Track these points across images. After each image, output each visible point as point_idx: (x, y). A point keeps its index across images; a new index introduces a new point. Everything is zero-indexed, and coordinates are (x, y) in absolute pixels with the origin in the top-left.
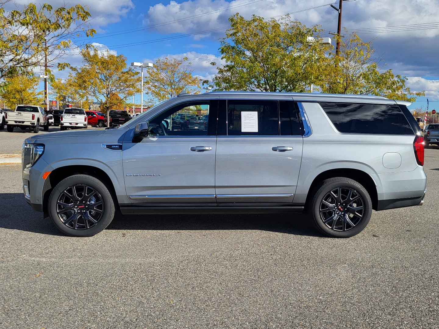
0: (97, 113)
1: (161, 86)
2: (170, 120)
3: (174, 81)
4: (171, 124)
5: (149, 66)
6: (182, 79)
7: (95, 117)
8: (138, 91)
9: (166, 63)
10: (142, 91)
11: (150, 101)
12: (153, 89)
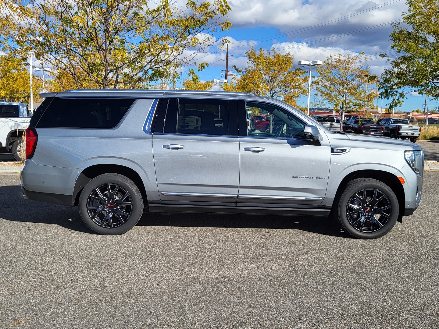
0: (266, 117)
1: (333, 86)
2: (340, 124)
3: (346, 80)
4: (341, 129)
5: (318, 63)
6: (356, 77)
7: (264, 121)
8: (305, 93)
9: (339, 60)
10: (309, 91)
11: (318, 103)
12: (323, 90)
